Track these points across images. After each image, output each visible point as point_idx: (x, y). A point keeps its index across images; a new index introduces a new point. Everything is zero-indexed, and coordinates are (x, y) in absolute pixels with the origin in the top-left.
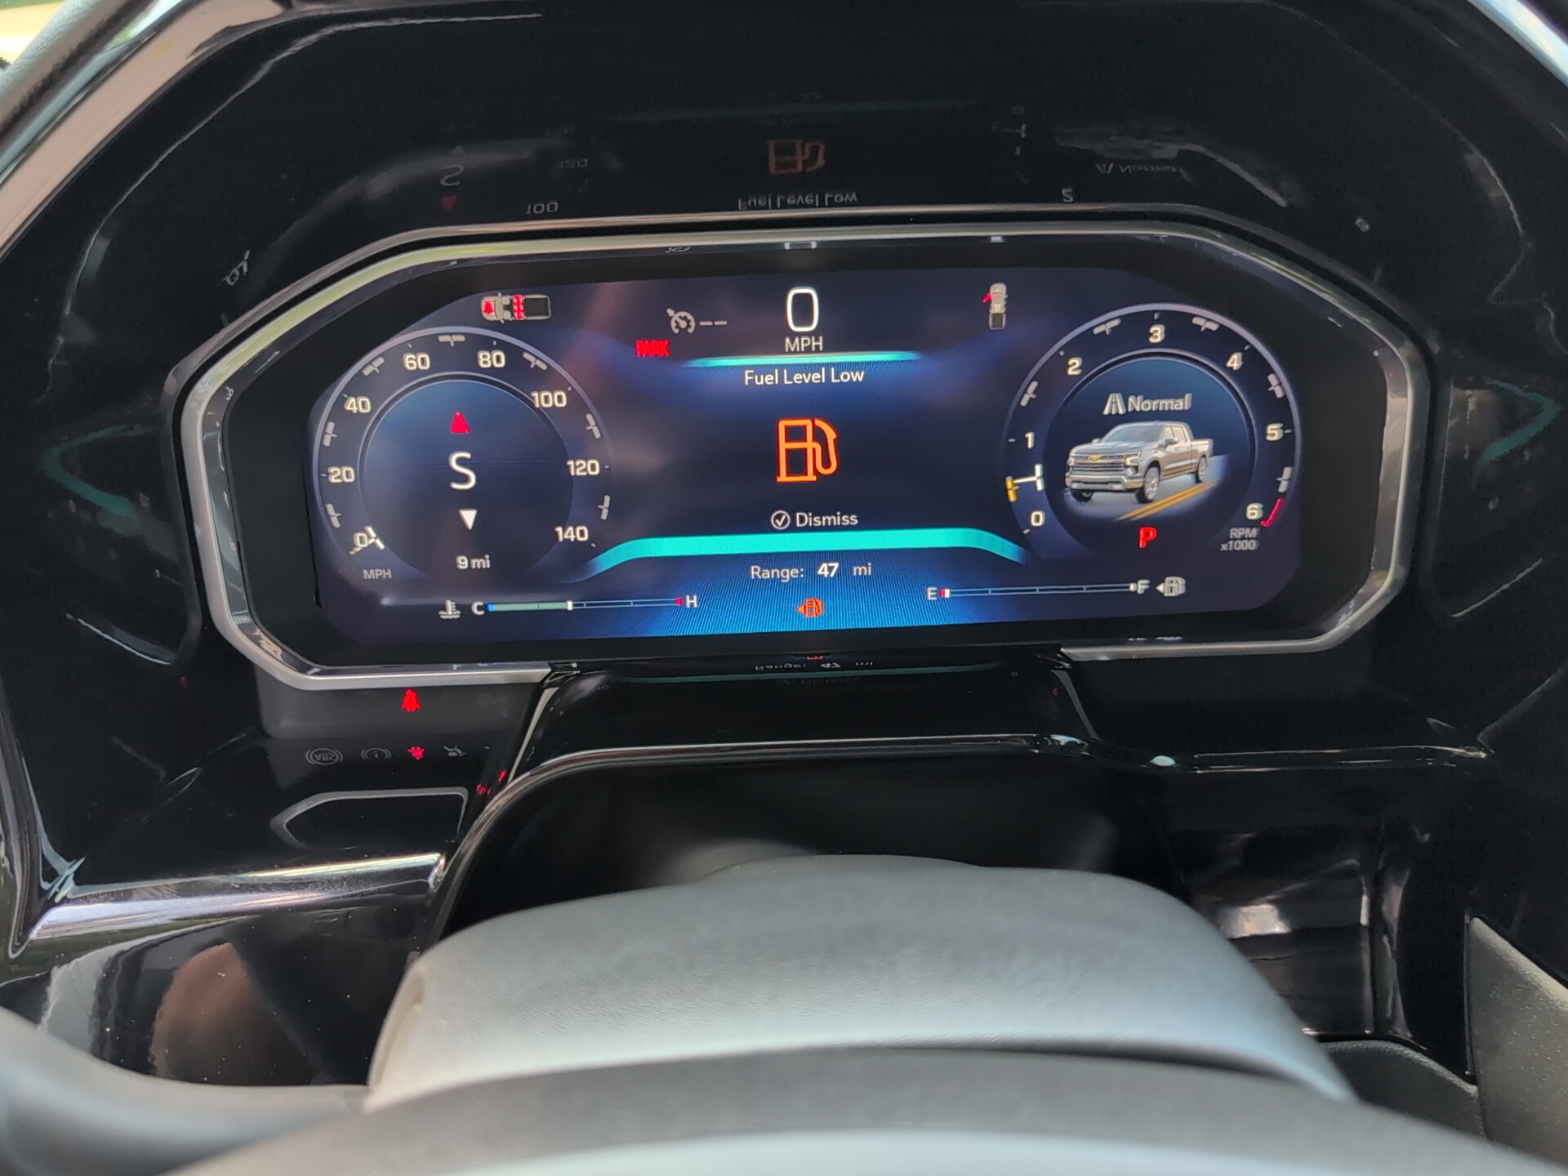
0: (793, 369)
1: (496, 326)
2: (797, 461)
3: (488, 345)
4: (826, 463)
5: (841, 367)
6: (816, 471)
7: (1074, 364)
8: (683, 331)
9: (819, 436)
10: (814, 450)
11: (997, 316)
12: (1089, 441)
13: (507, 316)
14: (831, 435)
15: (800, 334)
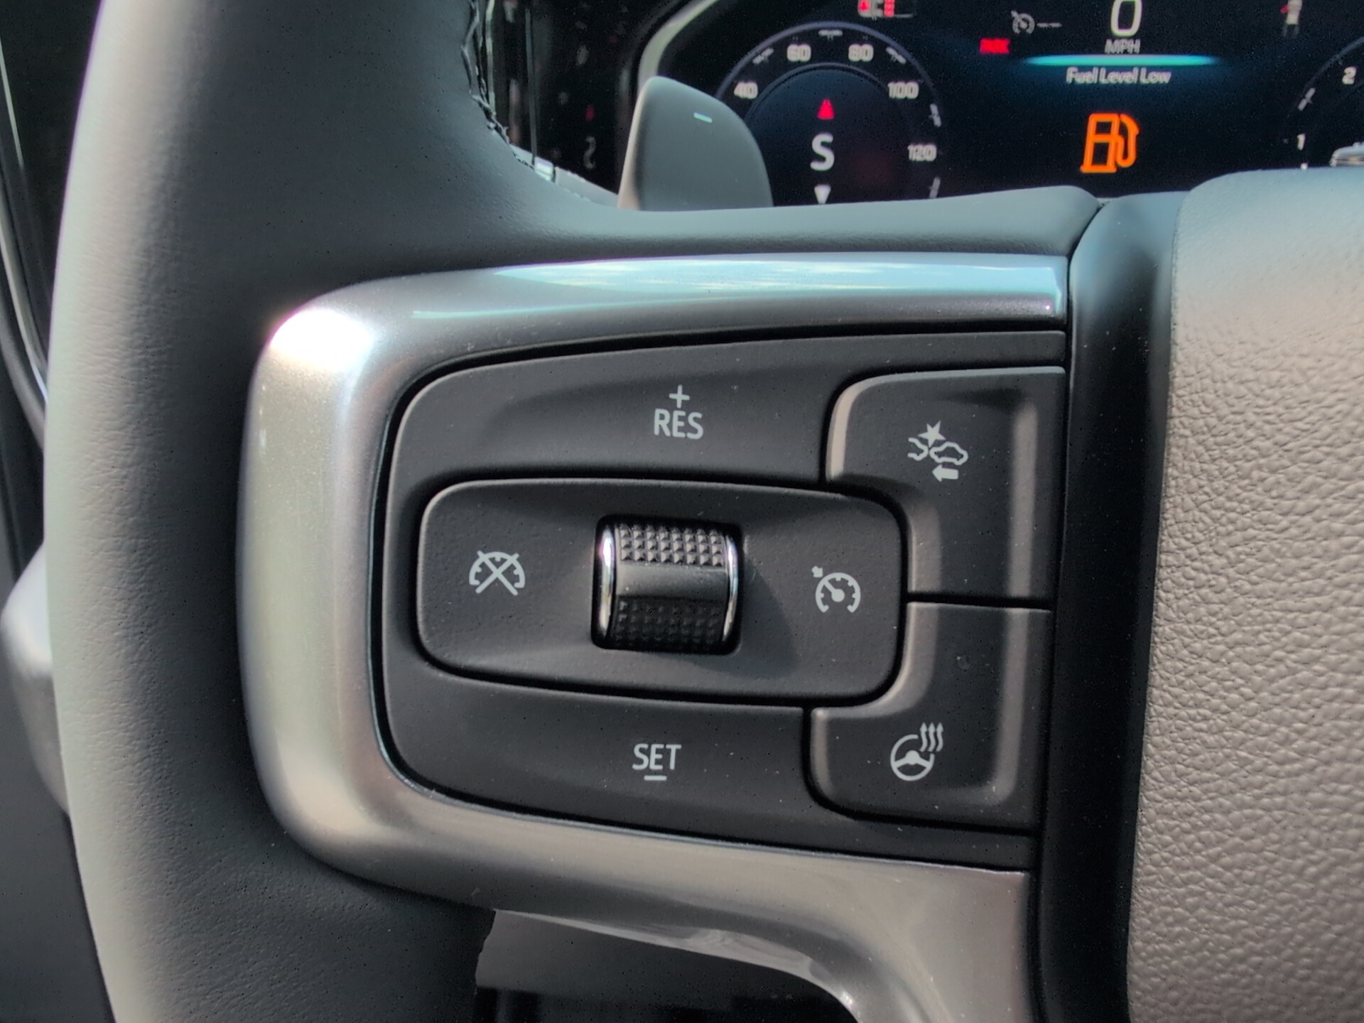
0: (1110, 69)
1: (868, 22)
2: (1101, 153)
3: (859, 39)
4: (1125, 155)
5: (1151, 69)
6: (1116, 164)
7: (1350, 73)
8: (1023, 31)
9: (1123, 131)
10: (1117, 145)
11: (1292, 27)
12: (1350, 144)
13: (879, 13)
14: (1133, 130)
15: (1120, 38)
